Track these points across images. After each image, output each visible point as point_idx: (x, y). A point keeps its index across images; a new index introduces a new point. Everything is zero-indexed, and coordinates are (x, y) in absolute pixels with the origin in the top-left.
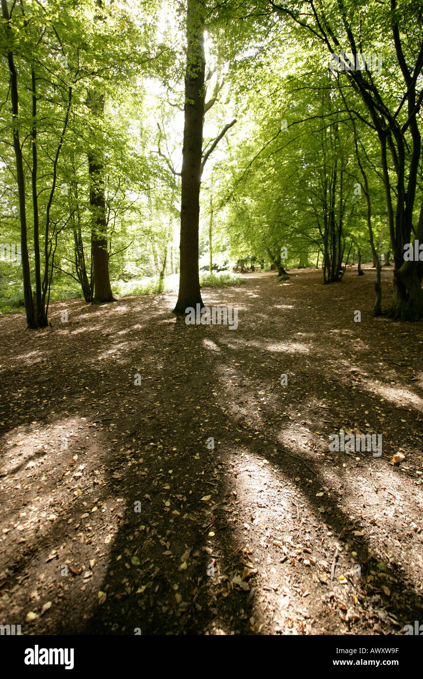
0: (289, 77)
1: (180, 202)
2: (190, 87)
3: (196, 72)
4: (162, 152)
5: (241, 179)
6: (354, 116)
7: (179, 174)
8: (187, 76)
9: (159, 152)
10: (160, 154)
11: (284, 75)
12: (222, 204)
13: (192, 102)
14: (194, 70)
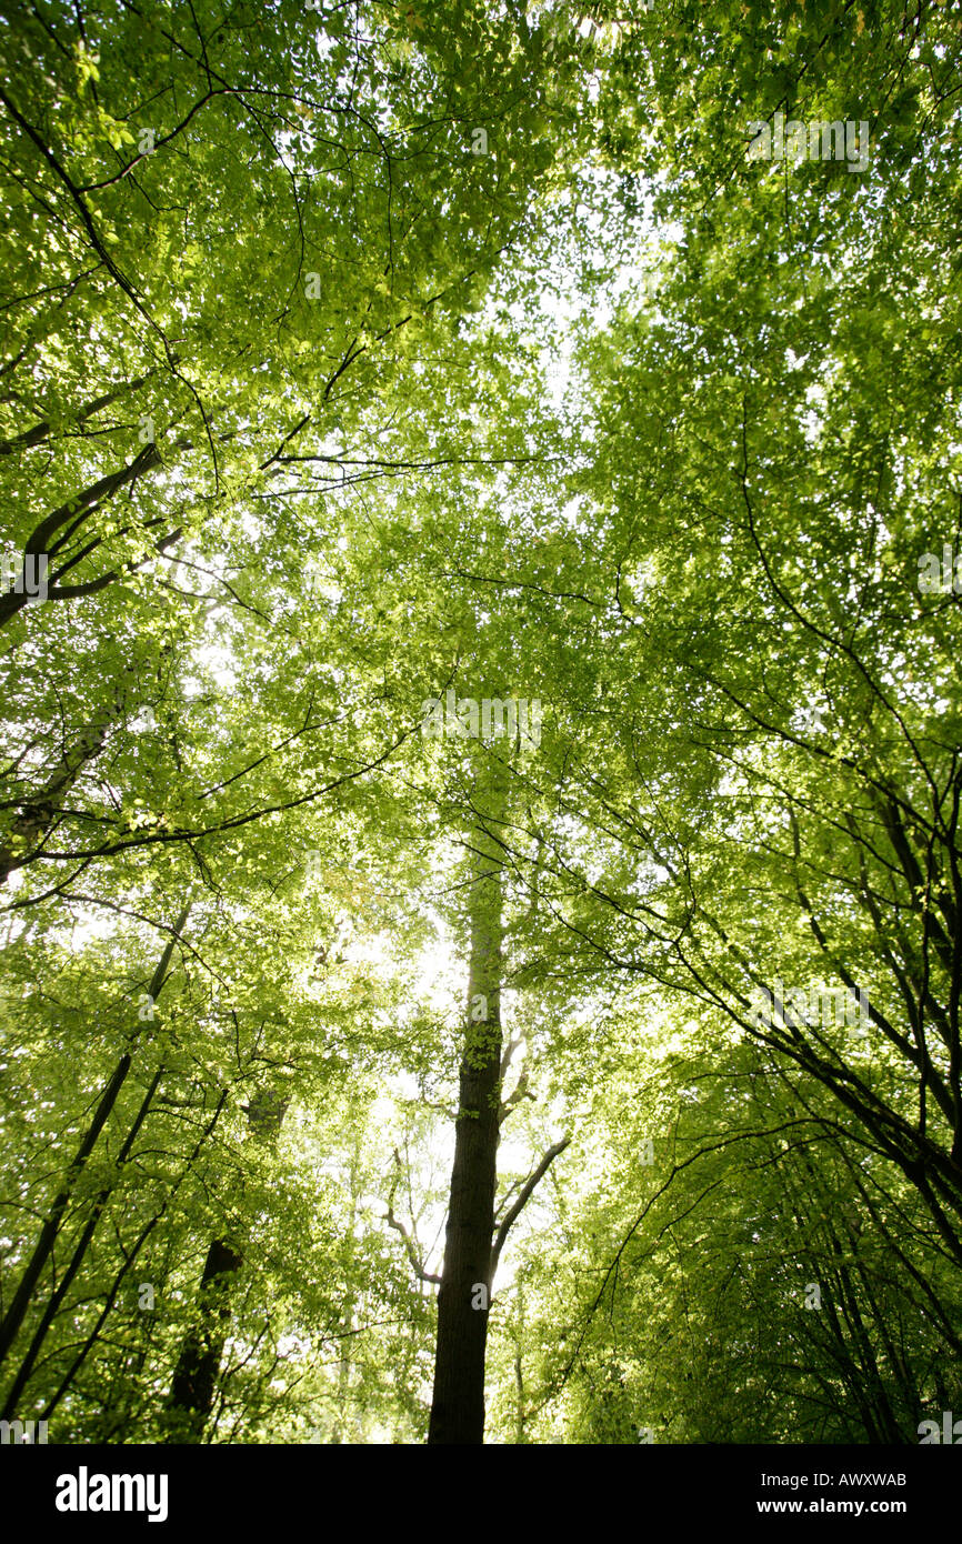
0: (671, 1058)
1: (432, 1377)
2: (470, 1085)
3: (483, 1060)
4: (396, 1217)
5: (598, 1302)
6: (833, 1130)
7: (433, 1279)
8: (465, 1065)
9: (390, 1216)
10: (393, 1224)
11: (660, 1054)
12: (551, 1391)
13: (476, 1114)
14: (479, 1056)
